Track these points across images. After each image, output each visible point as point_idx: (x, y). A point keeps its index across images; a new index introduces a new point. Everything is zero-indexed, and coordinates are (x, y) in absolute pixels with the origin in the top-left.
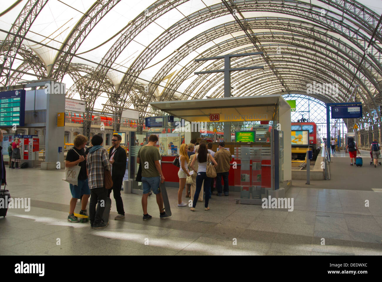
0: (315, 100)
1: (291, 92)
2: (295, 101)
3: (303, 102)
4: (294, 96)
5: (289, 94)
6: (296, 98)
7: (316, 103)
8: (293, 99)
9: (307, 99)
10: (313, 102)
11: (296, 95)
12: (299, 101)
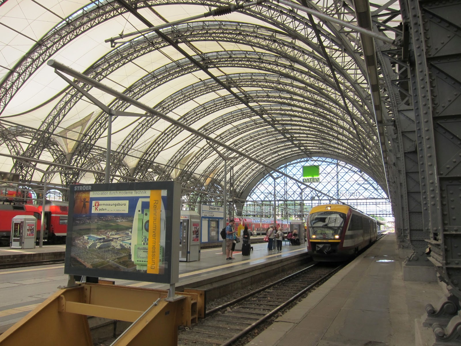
0: (346, 166)
1: (313, 155)
2: (317, 167)
3: (329, 169)
4: (317, 160)
5: (311, 157)
6: (320, 163)
7: (347, 170)
8: (316, 164)
9: (334, 164)
10: (344, 168)
11: (320, 159)
12: (324, 167)
